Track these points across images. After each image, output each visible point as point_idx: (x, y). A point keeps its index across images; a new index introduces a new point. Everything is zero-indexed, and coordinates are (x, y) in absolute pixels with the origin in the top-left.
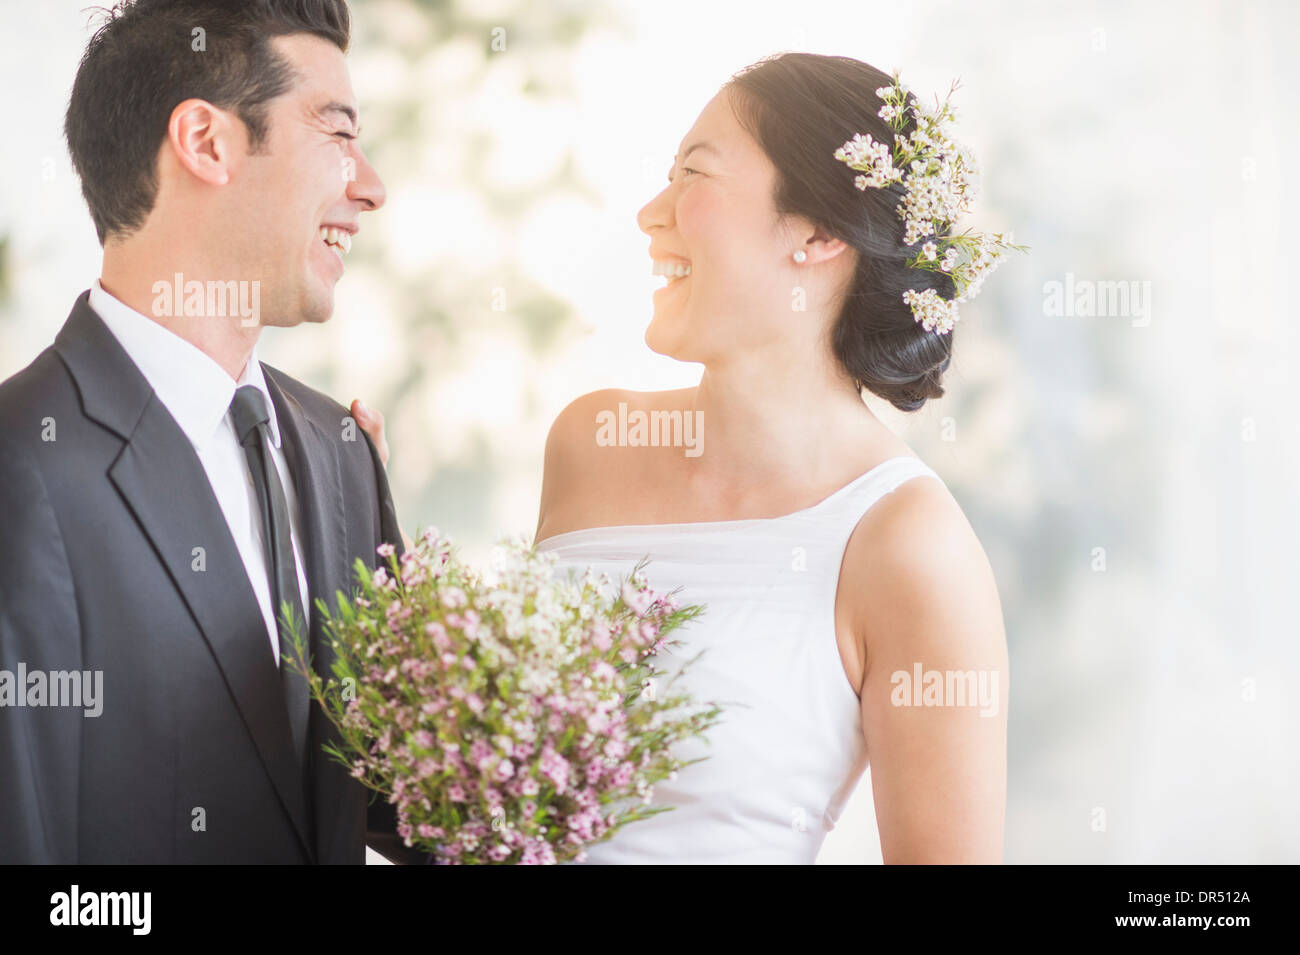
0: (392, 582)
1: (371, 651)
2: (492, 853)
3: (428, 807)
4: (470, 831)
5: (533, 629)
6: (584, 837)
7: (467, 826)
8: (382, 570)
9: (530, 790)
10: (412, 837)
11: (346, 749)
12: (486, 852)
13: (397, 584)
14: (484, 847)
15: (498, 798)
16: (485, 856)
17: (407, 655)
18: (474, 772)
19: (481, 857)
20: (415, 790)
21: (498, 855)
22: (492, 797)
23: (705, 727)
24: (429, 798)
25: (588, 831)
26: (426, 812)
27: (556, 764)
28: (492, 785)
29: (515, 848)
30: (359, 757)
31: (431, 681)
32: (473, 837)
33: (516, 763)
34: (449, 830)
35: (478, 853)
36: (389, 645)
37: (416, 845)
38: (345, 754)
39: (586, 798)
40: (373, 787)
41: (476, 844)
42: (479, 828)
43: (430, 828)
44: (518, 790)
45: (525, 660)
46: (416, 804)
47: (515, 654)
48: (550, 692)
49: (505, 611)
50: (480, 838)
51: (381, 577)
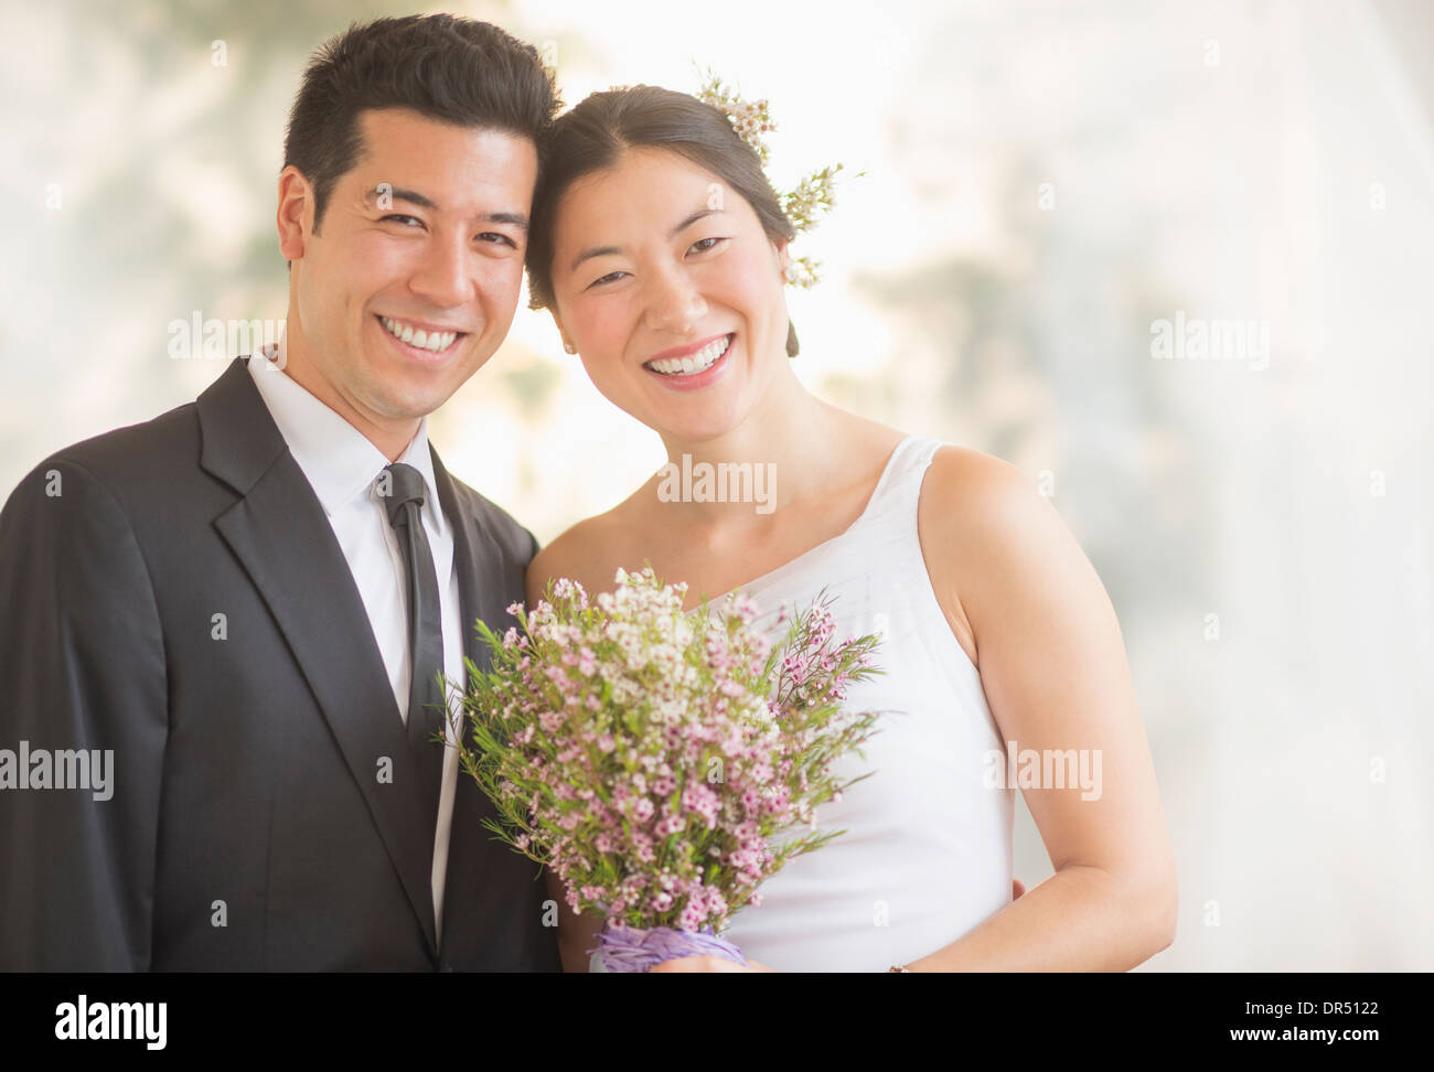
0: (524, 639)
1: (507, 712)
2: (655, 904)
3: (588, 868)
4: (630, 884)
5: (657, 657)
6: (754, 877)
7: (627, 880)
8: (513, 630)
9: (675, 826)
10: (580, 904)
11: (505, 824)
12: (649, 904)
13: (530, 642)
14: (647, 900)
15: (648, 841)
16: (649, 908)
17: (542, 710)
18: (619, 819)
19: (645, 910)
20: (571, 850)
21: (662, 906)
22: (640, 842)
23: (862, 739)
24: (587, 858)
25: (756, 869)
26: (588, 873)
27: (701, 796)
28: (640, 828)
29: (676, 895)
30: (521, 831)
31: (566, 729)
32: (632, 890)
33: (658, 801)
34: (609, 887)
35: (642, 906)
36: (524, 703)
37: (584, 911)
38: (506, 829)
39: (743, 832)
40: (537, 860)
41: (637, 896)
42: (638, 880)
43: (591, 888)
44: (664, 829)
45: (656, 692)
46: (576, 866)
47: (642, 686)
48: (685, 722)
49: (622, 643)
50: (640, 890)
51: (512, 637)
